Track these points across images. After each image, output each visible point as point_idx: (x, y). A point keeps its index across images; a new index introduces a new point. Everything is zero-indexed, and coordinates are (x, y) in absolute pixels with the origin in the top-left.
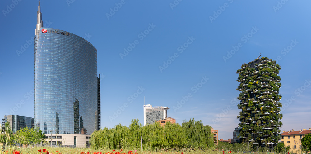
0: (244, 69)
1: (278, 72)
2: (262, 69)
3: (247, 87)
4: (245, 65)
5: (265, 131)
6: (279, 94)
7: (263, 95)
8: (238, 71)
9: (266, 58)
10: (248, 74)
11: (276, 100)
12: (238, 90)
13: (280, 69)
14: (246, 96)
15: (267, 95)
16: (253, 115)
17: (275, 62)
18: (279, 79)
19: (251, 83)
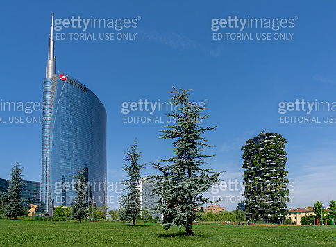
0: (249, 146)
1: (283, 147)
2: (267, 145)
3: (252, 165)
4: (249, 141)
5: (272, 207)
6: (285, 170)
7: (269, 173)
8: (243, 148)
9: (272, 134)
10: (253, 151)
11: (283, 177)
12: (243, 167)
13: (286, 142)
14: (252, 174)
15: (273, 173)
16: (259, 193)
17: (280, 136)
18: (285, 154)
19: (257, 161)
